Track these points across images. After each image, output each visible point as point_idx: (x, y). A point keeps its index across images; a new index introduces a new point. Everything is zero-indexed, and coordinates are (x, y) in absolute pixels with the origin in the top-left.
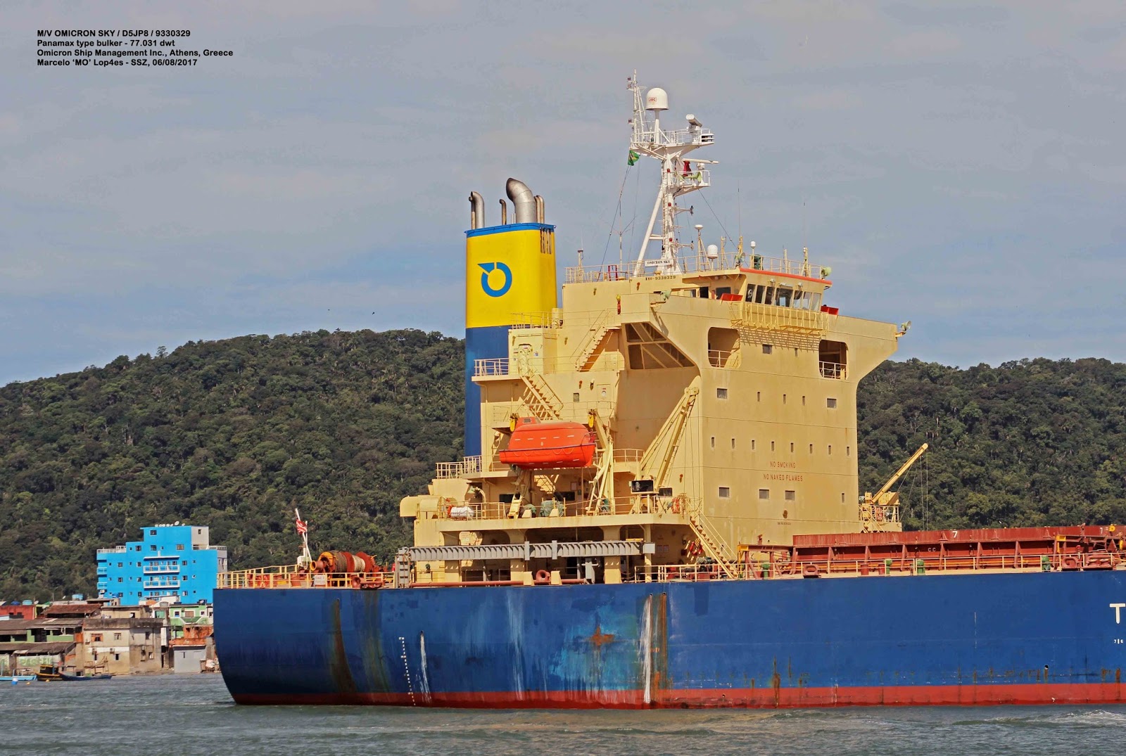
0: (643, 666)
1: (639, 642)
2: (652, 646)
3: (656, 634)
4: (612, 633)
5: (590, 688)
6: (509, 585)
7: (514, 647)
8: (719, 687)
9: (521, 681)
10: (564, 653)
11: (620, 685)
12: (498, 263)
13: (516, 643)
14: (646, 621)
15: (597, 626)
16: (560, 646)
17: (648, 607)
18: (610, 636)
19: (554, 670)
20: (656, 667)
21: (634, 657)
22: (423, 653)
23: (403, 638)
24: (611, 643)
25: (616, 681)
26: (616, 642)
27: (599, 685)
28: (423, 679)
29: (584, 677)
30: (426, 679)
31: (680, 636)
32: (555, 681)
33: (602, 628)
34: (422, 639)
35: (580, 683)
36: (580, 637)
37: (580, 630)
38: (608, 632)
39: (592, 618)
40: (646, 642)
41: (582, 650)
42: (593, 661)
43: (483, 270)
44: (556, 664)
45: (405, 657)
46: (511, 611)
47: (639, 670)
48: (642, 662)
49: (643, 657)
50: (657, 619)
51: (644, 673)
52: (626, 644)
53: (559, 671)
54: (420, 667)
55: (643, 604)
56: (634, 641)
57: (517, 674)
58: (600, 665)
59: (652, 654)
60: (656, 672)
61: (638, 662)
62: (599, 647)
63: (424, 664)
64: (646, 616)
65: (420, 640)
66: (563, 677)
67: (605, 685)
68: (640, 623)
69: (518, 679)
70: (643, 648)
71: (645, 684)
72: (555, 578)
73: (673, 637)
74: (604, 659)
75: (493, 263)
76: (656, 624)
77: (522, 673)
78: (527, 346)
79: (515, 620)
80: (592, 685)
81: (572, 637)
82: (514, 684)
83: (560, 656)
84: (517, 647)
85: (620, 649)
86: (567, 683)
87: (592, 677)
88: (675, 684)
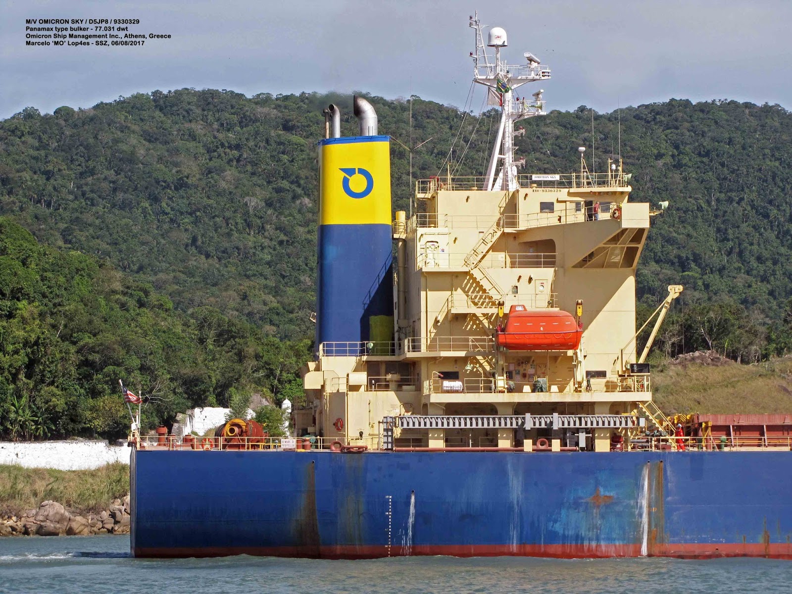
0: (641, 523)
1: (637, 503)
2: (650, 506)
3: (653, 496)
4: (612, 494)
5: (588, 542)
6: (497, 451)
7: (513, 507)
8: (713, 542)
9: (517, 537)
10: (563, 512)
11: (618, 539)
12: (359, 169)
13: (515, 502)
14: (643, 485)
15: (596, 487)
16: (560, 505)
17: (646, 473)
18: (610, 497)
19: (553, 526)
20: (653, 524)
21: (632, 515)
22: (412, 510)
23: (390, 497)
24: (610, 504)
25: (614, 536)
26: (616, 503)
27: (598, 539)
28: (407, 534)
29: (583, 533)
30: (410, 533)
31: (676, 498)
32: (552, 537)
33: (601, 490)
34: (413, 498)
35: (578, 538)
36: (581, 498)
37: (580, 491)
38: (607, 494)
39: (592, 481)
40: (645, 503)
41: (581, 509)
42: (593, 519)
43: (343, 174)
44: (555, 521)
45: (390, 513)
46: (511, 474)
47: (637, 526)
48: (640, 520)
49: (641, 515)
50: (654, 483)
51: (641, 529)
52: (625, 504)
53: (558, 527)
54: (407, 523)
55: (641, 470)
56: (632, 502)
57: (514, 528)
58: (599, 522)
59: (650, 513)
60: (653, 527)
61: (637, 519)
62: (598, 507)
63: (411, 520)
64: (644, 480)
65: (410, 498)
66: (561, 532)
67: (604, 539)
68: (639, 487)
69: (514, 534)
70: (641, 507)
71: (643, 538)
72: (556, 445)
73: (669, 498)
74: (603, 517)
75: (355, 169)
76: (654, 487)
77: (519, 528)
78: (434, 243)
79: (515, 482)
80: (590, 540)
81: (572, 498)
82: (510, 538)
83: (560, 514)
84: (516, 506)
85: (618, 508)
86: (565, 537)
87: (591, 533)
88: (672, 539)
